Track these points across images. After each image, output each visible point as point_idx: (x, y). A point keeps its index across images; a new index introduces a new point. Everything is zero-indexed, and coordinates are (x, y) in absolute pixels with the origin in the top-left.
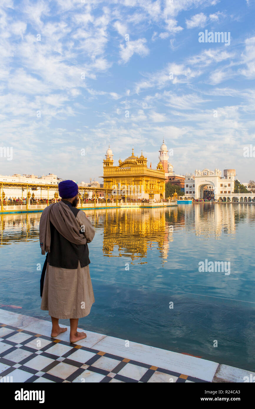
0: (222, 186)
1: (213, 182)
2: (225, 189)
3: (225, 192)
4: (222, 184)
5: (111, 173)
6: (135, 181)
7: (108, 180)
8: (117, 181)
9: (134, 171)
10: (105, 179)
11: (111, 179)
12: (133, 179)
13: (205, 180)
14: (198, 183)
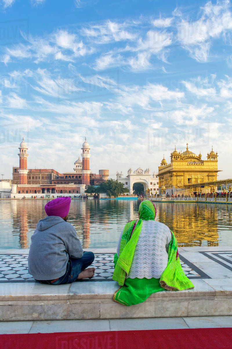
0: (152, 184)
1: (147, 180)
2: (154, 187)
3: (154, 189)
4: (152, 183)
5: (181, 167)
6: (208, 176)
7: (179, 174)
8: (189, 175)
9: (207, 166)
10: (175, 173)
11: (182, 174)
12: (206, 174)
13: (139, 178)
14: (134, 180)
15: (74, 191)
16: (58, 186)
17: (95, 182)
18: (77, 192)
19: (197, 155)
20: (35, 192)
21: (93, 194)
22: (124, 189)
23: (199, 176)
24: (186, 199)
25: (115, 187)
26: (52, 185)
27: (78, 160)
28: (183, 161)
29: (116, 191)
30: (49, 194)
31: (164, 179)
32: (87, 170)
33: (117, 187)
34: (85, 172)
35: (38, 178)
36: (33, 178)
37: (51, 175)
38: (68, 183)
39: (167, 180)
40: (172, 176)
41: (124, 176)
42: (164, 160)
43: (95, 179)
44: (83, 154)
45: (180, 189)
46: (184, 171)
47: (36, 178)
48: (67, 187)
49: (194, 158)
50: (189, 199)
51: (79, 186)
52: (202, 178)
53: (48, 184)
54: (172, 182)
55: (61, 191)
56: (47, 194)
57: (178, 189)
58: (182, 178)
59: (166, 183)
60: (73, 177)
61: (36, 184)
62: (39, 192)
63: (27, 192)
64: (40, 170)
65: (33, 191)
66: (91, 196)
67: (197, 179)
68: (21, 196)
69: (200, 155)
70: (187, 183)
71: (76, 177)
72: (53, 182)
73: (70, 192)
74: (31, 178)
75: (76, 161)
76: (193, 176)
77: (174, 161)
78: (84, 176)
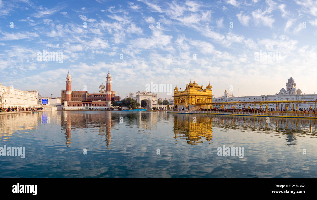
1: (150, 98)
2: (154, 103)
4: (153, 100)
5: (195, 93)
6: (208, 98)
7: (193, 97)
8: (198, 97)
9: (207, 93)
10: (190, 96)
11: (194, 97)
12: (206, 97)
13: (145, 97)
14: (141, 99)
15: (103, 105)
16: (93, 101)
17: (115, 99)
18: (106, 106)
19: (200, 86)
20: (79, 106)
21: (118, 107)
22: (137, 104)
23: (204, 98)
24: (200, 112)
25: (133, 103)
26: (87, 101)
27: (102, 85)
28: (193, 89)
29: (134, 105)
30: (88, 107)
31: (180, 100)
32: (109, 91)
33: (134, 103)
34: (108, 93)
35: (77, 96)
36: (74, 96)
37: (86, 94)
38: (97, 100)
39: (183, 100)
40: (189, 98)
41: (135, 95)
42: (176, 87)
43: (114, 97)
44: (107, 81)
45: (193, 106)
46: (195, 95)
47: (76, 96)
48: (99, 103)
49: (199, 87)
50: (202, 112)
51: (107, 102)
52: (205, 99)
53: (84, 100)
54: (189, 101)
55: (95, 105)
56: (86, 107)
57: (192, 106)
58: (195, 99)
59: (182, 102)
60: (99, 96)
61: (76, 100)
62: (81, 105)
63: (73, 106)
64: (79, 91)
65: (77, 105)
66: (116, 109)
67: (202, 100)
68: (69, 108)
69: (202, 86)
70: (197, 103)
71: (102, 96)
72: (87, 99)
73: (101, 106)
74: (73, 96)
75: (101, 86)
76: (201, 98)
77: (190, 89)
78: (107, 95)
